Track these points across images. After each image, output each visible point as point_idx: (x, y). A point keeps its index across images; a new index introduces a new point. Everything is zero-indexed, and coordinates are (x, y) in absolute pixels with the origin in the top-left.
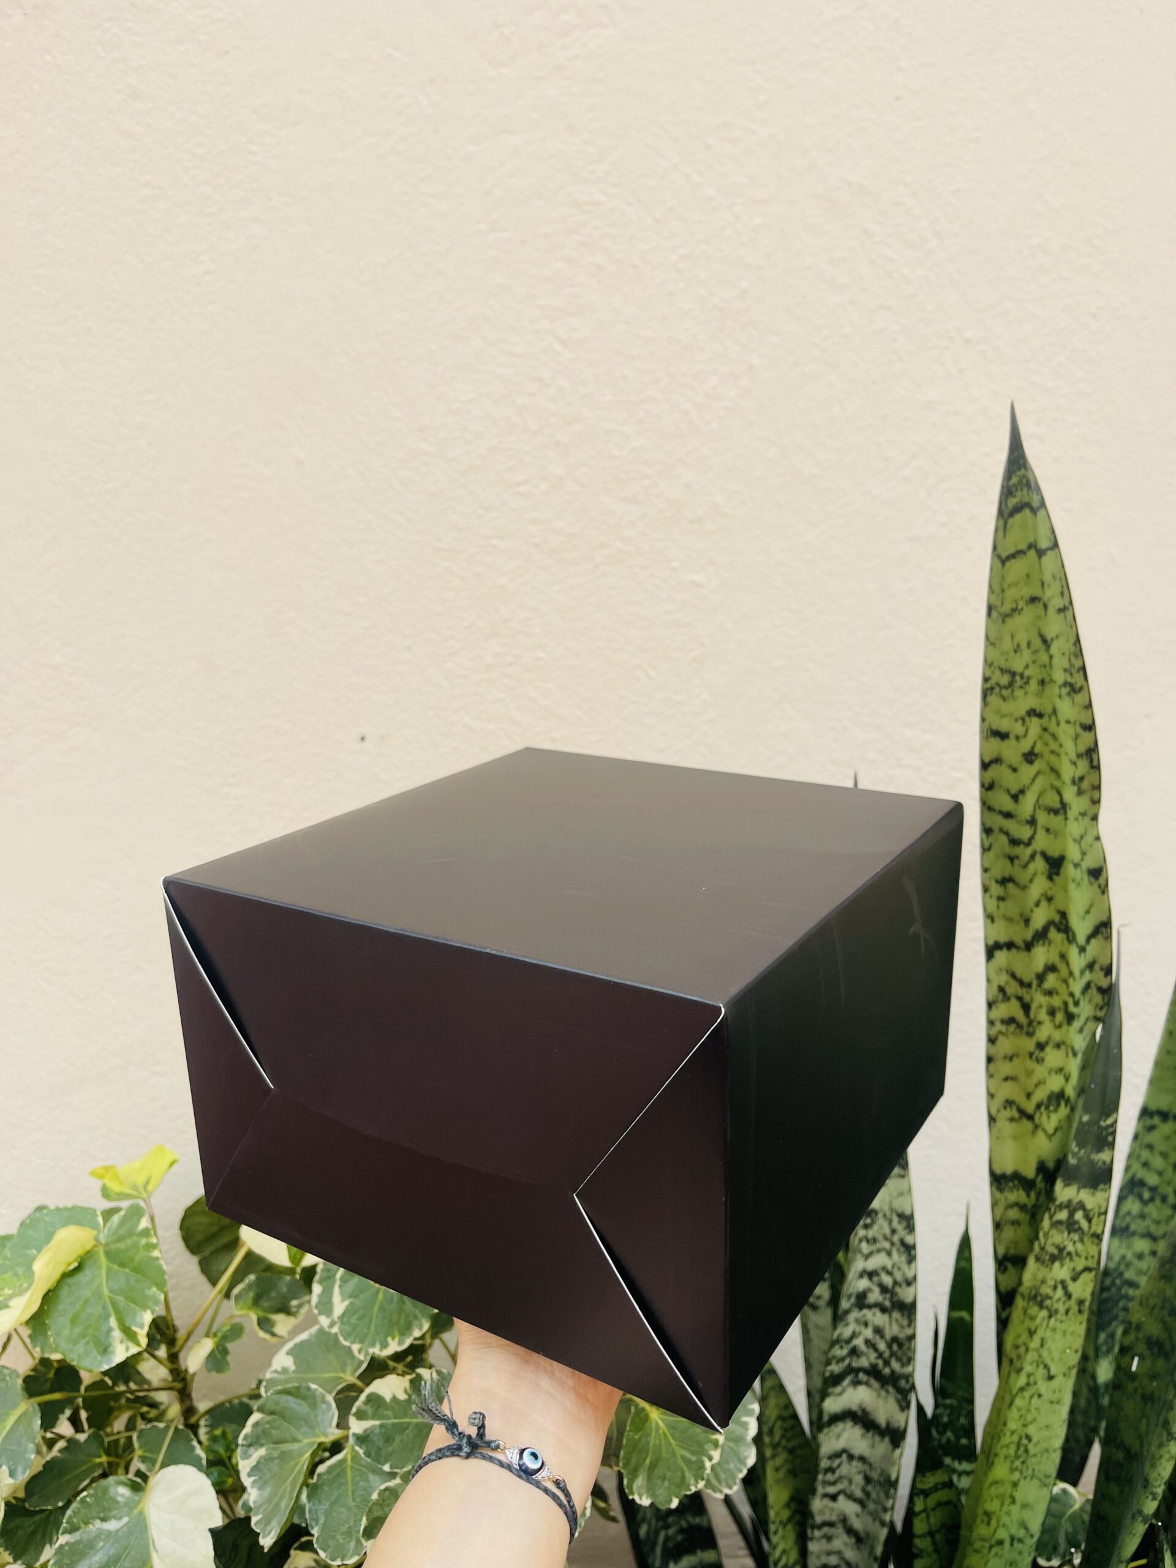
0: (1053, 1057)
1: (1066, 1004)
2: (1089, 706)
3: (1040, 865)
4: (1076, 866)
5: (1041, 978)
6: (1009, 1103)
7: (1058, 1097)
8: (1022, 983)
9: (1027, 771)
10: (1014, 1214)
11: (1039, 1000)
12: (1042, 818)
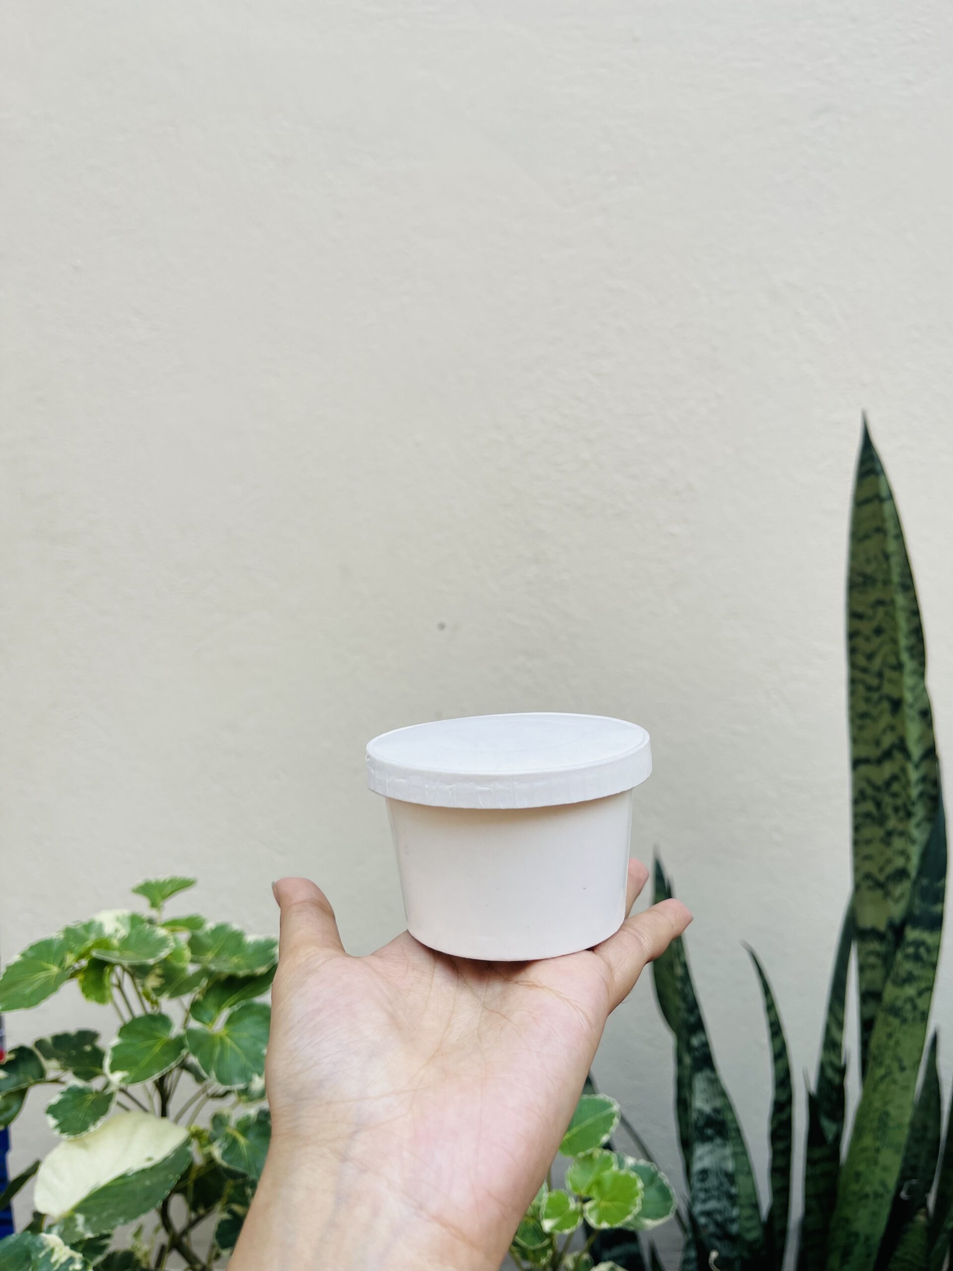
0: (898, 843)
1: (905, 806)
2: (915, 600)
3: (886, 705)
4: (911, 706)
5: (888, 784)
6: (868, 876)
7: (902, 874)
8: (877, 788)
9: (876, 641)
10: (872, 960)
11: (887, 800)
12: (889, 674)
